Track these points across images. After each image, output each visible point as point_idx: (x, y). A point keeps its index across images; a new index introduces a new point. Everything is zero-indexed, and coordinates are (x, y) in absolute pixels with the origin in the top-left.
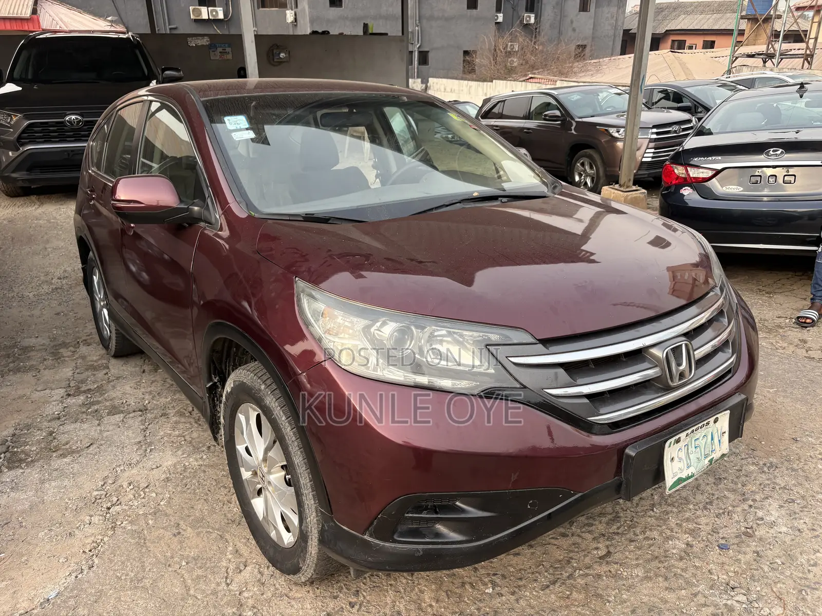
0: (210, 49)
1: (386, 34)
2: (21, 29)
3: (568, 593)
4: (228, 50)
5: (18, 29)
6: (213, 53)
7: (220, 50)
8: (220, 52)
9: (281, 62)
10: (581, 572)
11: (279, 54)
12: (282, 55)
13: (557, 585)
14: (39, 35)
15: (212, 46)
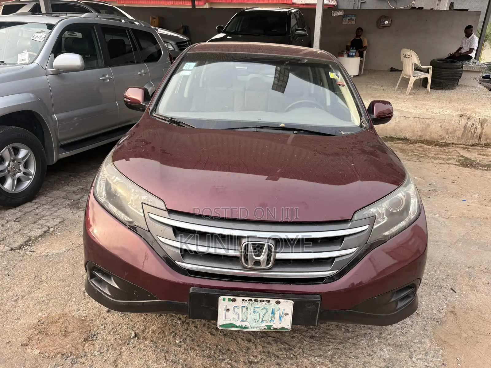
0: (343, 17)
1: (467, 10)
2: (283, 3)
3: (208, 365)
4: (354, 18)
5: (282, 2)
6: (344, 20)
7: (349, 18)
8: (348, 20)
9: (386, 26)
10: (230, 361)
11: (385, 21)
12: (387, 22)
13: (210, 359)
14: (247, 10)
15: (344, 16)
